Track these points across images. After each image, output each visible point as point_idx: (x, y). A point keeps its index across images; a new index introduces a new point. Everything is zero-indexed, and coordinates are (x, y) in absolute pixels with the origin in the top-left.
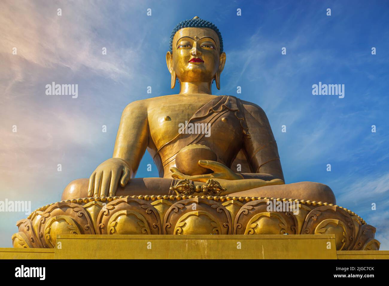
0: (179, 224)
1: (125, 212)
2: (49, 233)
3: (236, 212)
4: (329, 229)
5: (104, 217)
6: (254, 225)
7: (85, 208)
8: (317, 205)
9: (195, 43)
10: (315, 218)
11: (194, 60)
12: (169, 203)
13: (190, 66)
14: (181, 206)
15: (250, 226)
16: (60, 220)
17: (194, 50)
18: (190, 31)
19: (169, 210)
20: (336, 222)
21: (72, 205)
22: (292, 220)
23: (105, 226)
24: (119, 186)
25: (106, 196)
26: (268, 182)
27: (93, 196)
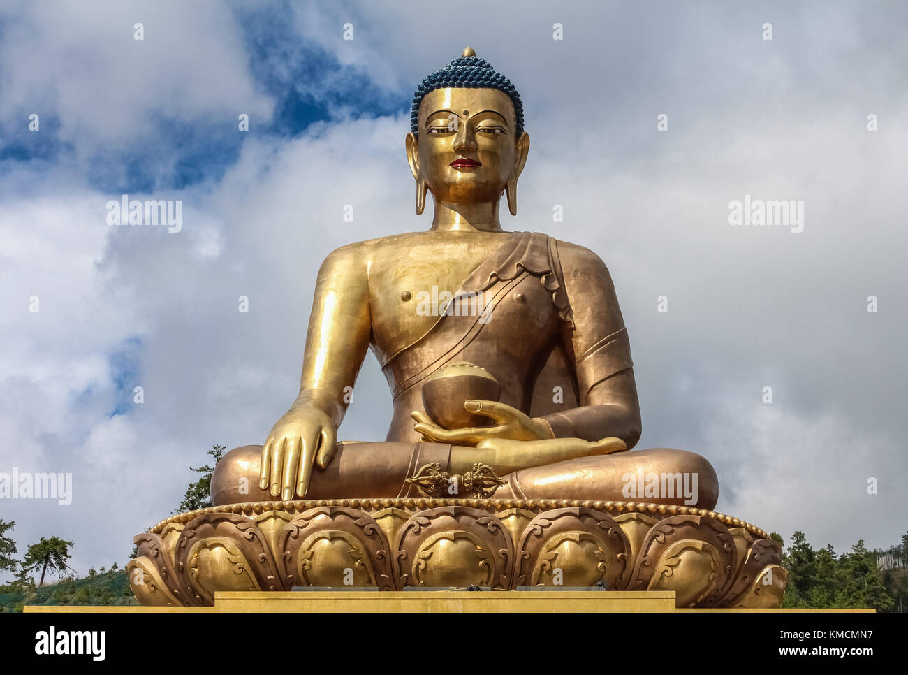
0: (421, 554)
1: (327, 533)
2: (196, 567)
3: (522, 528)
5: (291, 541)
6: (550, 555)
7: (257, 524)
11: (463, 163)
12: (402, 513)
15: (545, 554)
16: (213, 546)
19: (404, 527)
20: (699, 544)
21: (234, 517)
22: (620, 543)
23: (294, 558)
24: (315, 468)
25: (296, 497)
26: (593, 445)
27: (269, 488)
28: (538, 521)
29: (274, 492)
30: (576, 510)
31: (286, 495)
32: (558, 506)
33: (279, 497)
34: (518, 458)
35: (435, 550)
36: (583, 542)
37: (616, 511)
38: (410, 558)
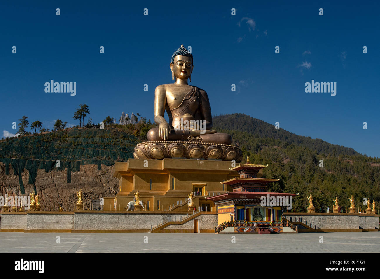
0: (191, 152)
1: (176, 148)
2: (153, 152)
3: (207, 148)
4: (232, 154)
5: (170, 148)
6: (212, 153)
7: (163, 145)
9: (184, 64)
10: (228, 151)
11: (184, 72)
12: (188, 145)
13: (182, 74)
14: (191, 146)
15: (210, 153)
17: (184, 67)
18: (182, 57)
22: (222, 151)
23: (170, 151)
24: (169, 134)
26: (211, 131)
27: (161, 137)
28: (210, 147)
30: (216, 146)
31: (165, 139)
32: (213, 145)
33: (163, 139)
35: (193, 152)
36: (218, 151)
37: (221, 146)
38: (189, 152)
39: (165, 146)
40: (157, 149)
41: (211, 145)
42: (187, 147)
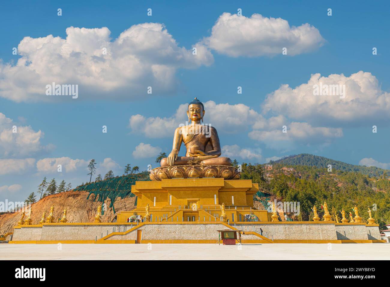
0: (189, 173)
1: (176, 170)
2: (159, 175)
3: (203, 169)
5: (172, 171)
6: (207, 173)
7: (167, 169)
8: (224, 166)
9: (195, 110)
10: (223, 170)
11: (195, 115)
12: (187, 167)
13: (194, 117)
14: (190, 168)
15: (206, 173)
16: (161, 172)
17: (194, 112)
18: (193, 106)
19: (187, 169)
20: (228, 171)
21: (164, 168)
22: (217, 171)
23: (172, 174)
24: (175, 161)
25: (172, 165)
26: (214, 156)
27: (168, 164)
28: (206, 168)
29: (169, 164)
30: (211, 167)
31: (171, 165)
32: (208, 166)
33: (170, 165)
34: (203, 158)
35: (192, 172)
36: (212, 171)
37: (216, 166)
38: (188, 173)
39: (169, 169)
40: (162, 173)
41: (207, 166)
42: (186, 169)
